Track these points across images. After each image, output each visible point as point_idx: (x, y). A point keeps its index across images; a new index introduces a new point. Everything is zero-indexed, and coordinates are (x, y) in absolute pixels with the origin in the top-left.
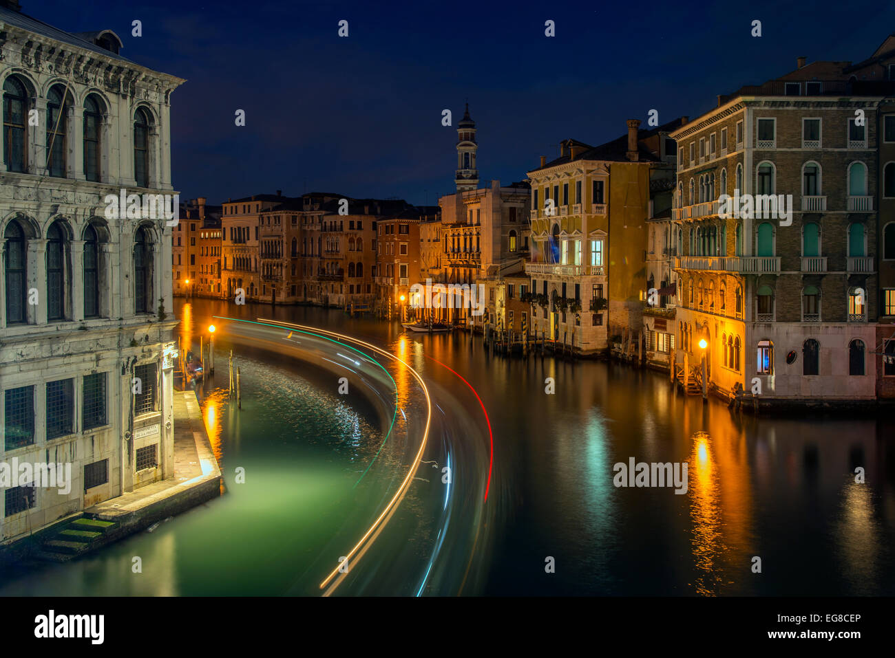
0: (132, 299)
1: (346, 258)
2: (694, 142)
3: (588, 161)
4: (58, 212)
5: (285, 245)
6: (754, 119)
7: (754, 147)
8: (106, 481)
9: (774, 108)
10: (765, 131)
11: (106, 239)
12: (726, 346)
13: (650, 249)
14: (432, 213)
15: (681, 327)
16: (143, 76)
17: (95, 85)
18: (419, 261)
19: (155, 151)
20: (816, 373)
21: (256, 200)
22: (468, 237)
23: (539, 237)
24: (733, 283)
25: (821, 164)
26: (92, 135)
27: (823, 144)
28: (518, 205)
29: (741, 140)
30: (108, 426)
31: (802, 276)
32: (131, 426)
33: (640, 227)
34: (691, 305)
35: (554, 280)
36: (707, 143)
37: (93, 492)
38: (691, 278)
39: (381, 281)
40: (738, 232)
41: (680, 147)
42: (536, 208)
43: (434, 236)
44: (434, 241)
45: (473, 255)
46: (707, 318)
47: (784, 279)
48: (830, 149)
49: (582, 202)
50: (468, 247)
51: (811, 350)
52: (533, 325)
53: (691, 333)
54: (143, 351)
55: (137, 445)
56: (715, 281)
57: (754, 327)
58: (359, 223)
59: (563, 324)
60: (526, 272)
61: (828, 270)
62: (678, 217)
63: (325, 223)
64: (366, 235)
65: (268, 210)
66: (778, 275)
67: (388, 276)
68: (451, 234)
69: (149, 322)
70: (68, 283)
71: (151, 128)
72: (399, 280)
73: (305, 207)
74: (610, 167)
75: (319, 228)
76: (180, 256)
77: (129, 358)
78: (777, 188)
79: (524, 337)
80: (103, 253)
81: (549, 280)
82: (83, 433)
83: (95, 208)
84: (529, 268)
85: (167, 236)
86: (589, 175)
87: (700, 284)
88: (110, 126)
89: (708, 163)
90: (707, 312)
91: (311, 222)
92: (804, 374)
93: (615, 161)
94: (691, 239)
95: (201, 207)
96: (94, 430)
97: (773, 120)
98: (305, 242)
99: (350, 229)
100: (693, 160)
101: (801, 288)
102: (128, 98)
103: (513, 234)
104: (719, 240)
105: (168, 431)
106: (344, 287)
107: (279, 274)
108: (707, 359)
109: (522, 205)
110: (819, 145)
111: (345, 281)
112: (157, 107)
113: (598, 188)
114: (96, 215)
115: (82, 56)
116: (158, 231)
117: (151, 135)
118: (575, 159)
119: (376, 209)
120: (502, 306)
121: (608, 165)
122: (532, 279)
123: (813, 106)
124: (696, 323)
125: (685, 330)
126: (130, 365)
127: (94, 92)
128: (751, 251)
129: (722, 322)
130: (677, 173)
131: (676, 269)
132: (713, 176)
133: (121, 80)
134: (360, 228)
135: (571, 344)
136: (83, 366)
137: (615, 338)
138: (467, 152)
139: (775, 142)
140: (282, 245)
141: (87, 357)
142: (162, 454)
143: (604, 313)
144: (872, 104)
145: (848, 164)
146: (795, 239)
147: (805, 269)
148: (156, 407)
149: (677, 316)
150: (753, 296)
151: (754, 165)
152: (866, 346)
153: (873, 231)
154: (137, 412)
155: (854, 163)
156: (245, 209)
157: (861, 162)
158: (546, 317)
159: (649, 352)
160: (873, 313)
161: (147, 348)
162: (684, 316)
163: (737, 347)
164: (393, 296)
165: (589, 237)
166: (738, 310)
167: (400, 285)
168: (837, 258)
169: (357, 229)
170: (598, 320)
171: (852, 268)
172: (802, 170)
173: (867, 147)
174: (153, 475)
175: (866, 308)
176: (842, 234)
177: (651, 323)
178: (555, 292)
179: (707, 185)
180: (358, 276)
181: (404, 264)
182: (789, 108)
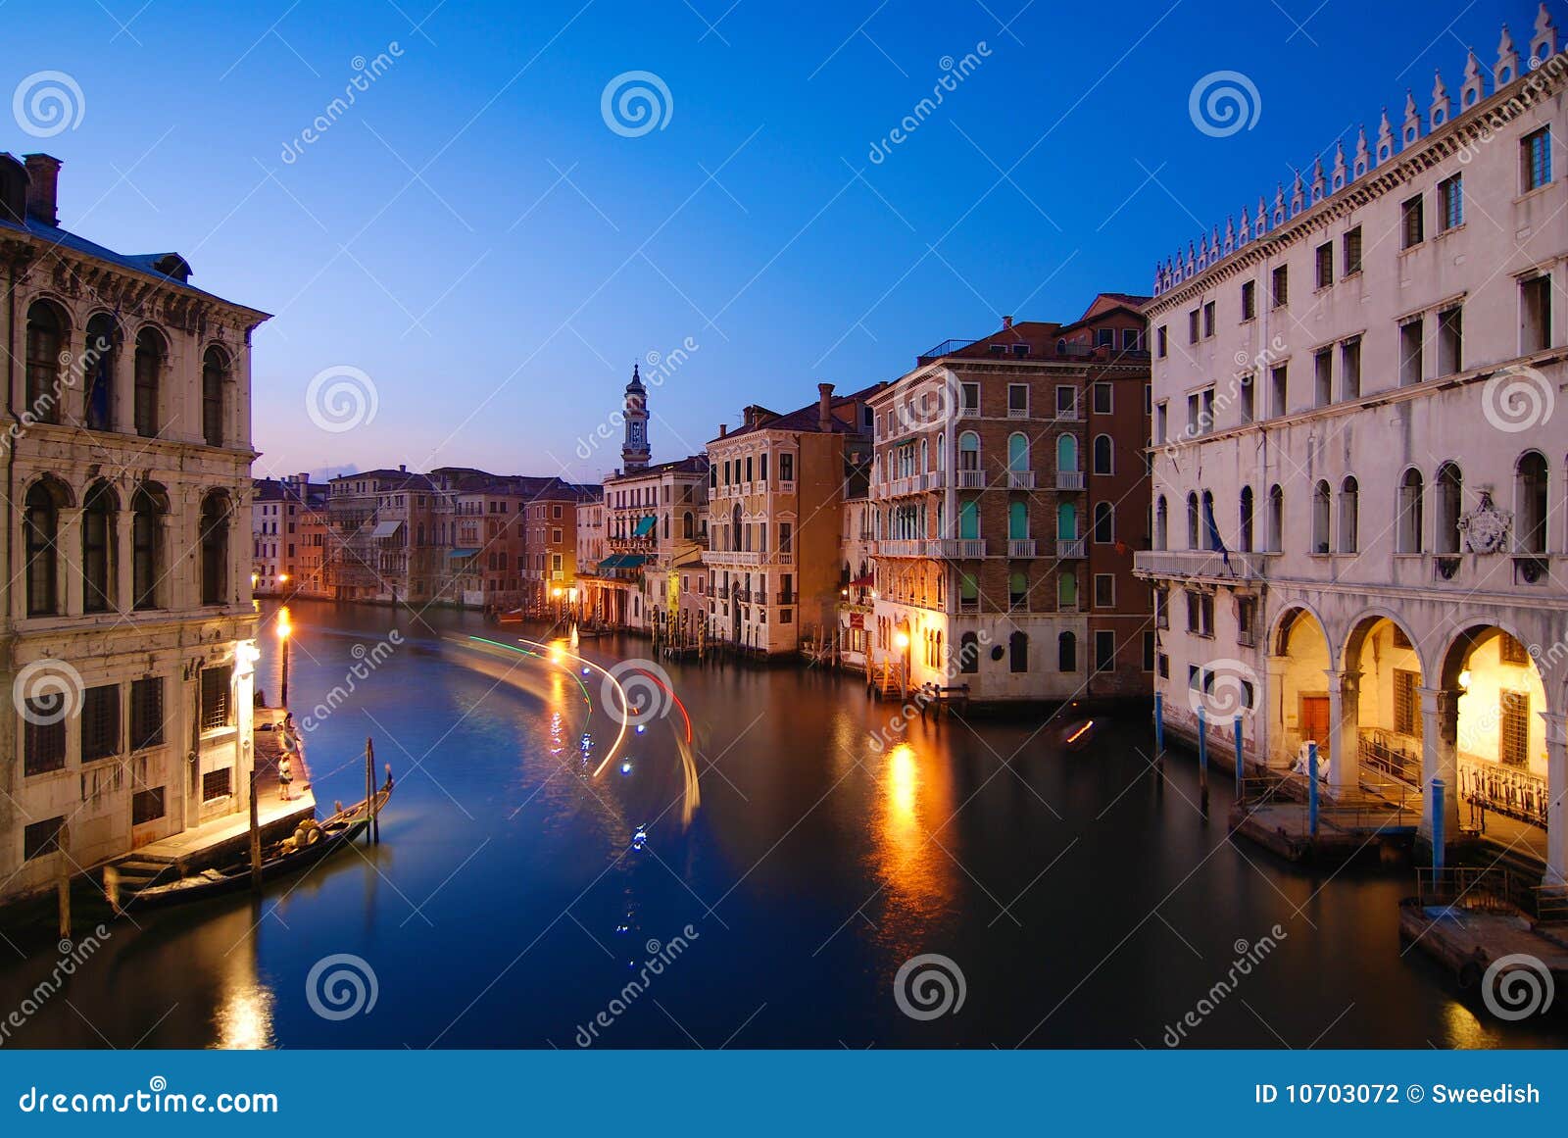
0: (198, 586)
1: (486, 547)
3: (775, 431)
4: (100, 473)
5: (409, 531)
8: (161, 814)
9: (978, 372)
10: (968, 398)
11: (164, 509)
12: (927, 642)
13: (845, 534)
15: (879, 623)
16: (216, 309)
17: (152, 317)
18: (576, 550)
19: (230, 402)
20: (1024, 669)
21: (372, 477)
22: (635, 521)
23: (720, 519)
24: (934, 570)
25: (1028, 436)
26: (145, 378)
27: (1030, 413)
30: (165, 745)
31: (1009, 561)
32: (196, 745)
33: (834, 508)
34: (890, 597)
35: (736, 570)
37: (146, 827)
39: (529, 575)
40: (940, 512)
41: (876, 415)
42: (714, 485)
43: (594, 521)
44: (594, 525)
45: (641, 542)
46: (905, 612)
47: (990, 564)
48: (1037, 420)
49: (768, 478)
50: (635, 533)
51: (1019, 641)
52: (711, 624)
53: (890, 629)
54: (213, 651)
55: (205, 768)
56: (916, 568)
57: (957, 619)
58: (503, 505)
59: (746, 622)
60: (704, 562)
61: (1036, 554)
62: (876, 496)
64: (511, 519)
65: (388, 489)
66: (983, 560)
67: (538, 568)
68: (614, 518)
69: (221, 614)
70: (112, 565)
71: (226, 373)
72: (551, 574)
73: (435, 485)
74: (799, 438)
75: (452, 511)
76: (274, 546)
77: (193, 659)
78: (981, 462)
79: (701, 639)
80: (160, 528)
81: (729, 571)
82: (131, 754)
83: (150, 470)
84: (707, 556)
85: (246, 507)
86: (776, 446)
87: (900, 571)
88: (171, 369)
89: (907, 434)
90: (907, 604)
91: (442, 503)
92: (1012, 672)
93: (806, 430)
94: (890, 520)
95: (302, 486)
96: (146, 749)
97: (976, 386)
98: (435, 528)
99: (491, 511)
100: (890, 430)
101: (1008, 574)
102: (196, 335)
103: (687, 516)
104: (920, 521)
105: (246, 751)
106: (483, 582)
107: (400, 566)
108: (907, 657)
109: (699, 482)
110: (1025, 415)
111: (484, 574)
112: (234, 348)
113: (786, 462)
114: (150, 479)
115: (134, 280)
116: (233, 501)
117: (226, 382)
118: (760, 428)
119: (525, 488)
120: (675, 602)
121: (797, 436)
122: (710, 570)
123: (1019, 371)
124: (896, 618)
125: (884, 626)
126: (195, 669)
127: (147, 325)
128: (954, 533)
129: (923, 615)
130: (875, 445)
131: (873, 555)
132: (912, 448)
134: (503, 510)
135: (757, 646)
136: (132, 668)
137: (804, 638)
138: (636, 421)
139: (979, 410)
140: (406, 531)
141: (138, 657)
142: (236, 780)
143: (793, 607)
144: (1082, 370)
145: (1057, 436)
146: (1002, 519)
147: (1012, 553)
148: (230, 721)
149: (876, 609)
150: (956, 584)
151: (957, 436)
152: (1077, 638)
153: (1084, 511)
154: (204, 726)
155: (1063, 434)
156: (358, 487)
157: (1070, 434)
158: (726, 614)
159: (843, 653)
160: (1085, 602)
161: (217, 647)
162: (883, 608)
163: (939, 642)
164: (543, 590)
165: (775, 518)
166: (940, 600)
167: (554, 579)
168: (1046, 540)
169: (501, 512)
170: (786, 616)
171: (1062, 553)
172: (1009, 442)
173: (1075, 418)
174: (225, 806)
175: (1077, 597)
176: (1051, 514)
177: (845, 618)
178: (736, 584)
179: (906, 458)
180: (501, 569)
181: (558, 554)
182: (994, 373)
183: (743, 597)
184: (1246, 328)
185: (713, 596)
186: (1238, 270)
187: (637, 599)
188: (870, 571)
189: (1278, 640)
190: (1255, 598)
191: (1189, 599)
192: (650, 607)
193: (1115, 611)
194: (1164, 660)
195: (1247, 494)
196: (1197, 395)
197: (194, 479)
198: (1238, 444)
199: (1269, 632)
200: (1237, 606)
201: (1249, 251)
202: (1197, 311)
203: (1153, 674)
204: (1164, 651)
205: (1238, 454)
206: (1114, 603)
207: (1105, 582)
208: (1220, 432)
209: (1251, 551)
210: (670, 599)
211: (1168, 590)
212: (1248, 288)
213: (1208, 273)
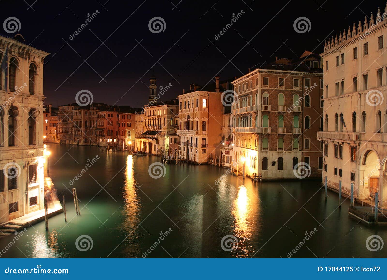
0: (27, 139)
1: (107, 128)
2: (240, 85)
3: (201, 92)
5: (83, 123)
6: (262, 77)
7: (262, 87)
8: (17, 210)
9: (268, 74)
10: (265, 82)
11: (17, 115)
12: (251, 160)
13: (223, 125)
14: (140, 111)
15: (235, 154)
16: (33, 51)
17: (14, 54)
18: (135, 129)
20: (282, 169)
21: (71, 105)
22: (154, 120)
23: (182, 120)
24: (254, 137)
25: (284, 94)
26: (13, 74)
27: (285, 87)
28: (174, 108)
29: (257, 85)
30: (18, 189)
31: (278, 134)
32: (27, 189)
33: (220, 117)
34: (238, 145)
35: (188, 137)
36: (245, 86)
37: (13, 214)
38: (239, 135)
39: (120, 137)
40: (256, 118)
41: (235, 87)
42: (181, 109)
43: (141, 120)
44: (141, 122)
45: (156, 127)
46: (244, 150)
47: (272, 135)
48: (287, 89)
49: (199, 106)
50: (154, 124)
51: (280, 160)
52: (180, 153)
53: (238, 156)
54: (32, 160)
55: (30, 196)
56: (248, 136)
57: (261, 153)
58: (112, 115)
59: (191, 153)
60: (177, 133)
61: (287, 132)
62: (234, 113)
63: (98, 114)
64: (114, 119)
65: (76, 109)
66: (270, 134)
67: (123, 135)
68: (148, 119)
69: (34, 148)
70: (2, 132)
71: (36, 72)
72: (127, 137)
73: (91, 108)
74: (209, 94)
75: (96, 116)
77: (26, 162)
78: (270, 102)
79: (176, 158)
80: (16, 120)
81: (186, 136)
82: (8, 191)
83: (13, 102)
84: (178, 132)
85: (41, 114)
86: (202, 97)
87: (242, 137)
88: (20, 70)
89: (245, 93)
90: (245, 148)
91: (93, 114)
92: (278, 169)
93: (211, 92)
94: (239, 121)
95: (50, 108)
96: (13, 190)
97: (268, 78)
98: (90, 122)
99: (108, 117)
100: (240, 92)
101: (277, 139)
102: (27, 60)
103: (171, 119)
104: (249, 121)
105: (42, 191)
107: (80, 134)
109: (175, 108)
110: (283, 88)
111: (106, 137)
114: (13, 105)
115: (9, 42)
116: (38, 113)
117: (36, 75)
118: (196, 91)
119: (118, 109)
120: (167, 146)
121: (208, 93)
122: (179, 136)
123: (282, 74)
124: (240, 152)
125: (236, 155)
126: (26, 165)
128: (261, 125)
129: (250, 151)
131: (233, 132)
132: (247, 98)
133: (25, 52)
134: (112, 116)
135: (194, 161)
137: (210, 158)
138: (153, 88)
139: (269, 86)
140: (82, 123)
141: (10, 161)
142: (39, 200)
143: (206, 148)
144: (301, 74)
145: (293, 95)
146: (276, 121)
147: (279, 132)
148: (37, 181)
149: (234, 149)
150: (261, 142)
151: (262, 94)
152: (298, 159)
153: (301, 119)
154: (29, 183)
155: (295, 94)
156: (67, 109)
157: (297, 94)
158: (184, 150)
159: (222, 163)
160: (301, 148)
161: (33, 158)
162: (236, 149)
163: (255, 160)
164: (125, 142)
165: (201, 120)
166: (256, 147)
167: (128, 138)
168: (289, 128)
169: (111, 117)
170: (204, 151)
171: (294, 132)
172: (278, 96)
173: (299, 89)
174: (36, 208)
175: (299, 146)
176: (291, 119)
177: (224, 152)
178: (188, 141)
179: (245, 101)
180: (111, 135)
181: (129, 131)
182: (274, 74)
183: (190, 145)
184: (354, 62)
185: (180, 144)
186: (352, 44)
187: (155, 145)
188: (231, 137)
189: (363, 160)
190: (356, 147)
191: (335, 147)
192: (159, 147)
193: (310, 151)
194: (326, 166)
195: (354, 114)
196: (338, 83)
197: (26, 105)
198: (351, 98)
199: (360, 157)
200: (350, 149)
201: (356, 38)
202: (339, 56)
203: (322, 170)
204: (326, 163)
205: (352, 101)
206: (310, 148)
207: (307, 141)
208: (345, 94)
209: (355, 132)
210: (166, 145)
211: (327, 144)
212: (355, 49)
213: (342, 44)
